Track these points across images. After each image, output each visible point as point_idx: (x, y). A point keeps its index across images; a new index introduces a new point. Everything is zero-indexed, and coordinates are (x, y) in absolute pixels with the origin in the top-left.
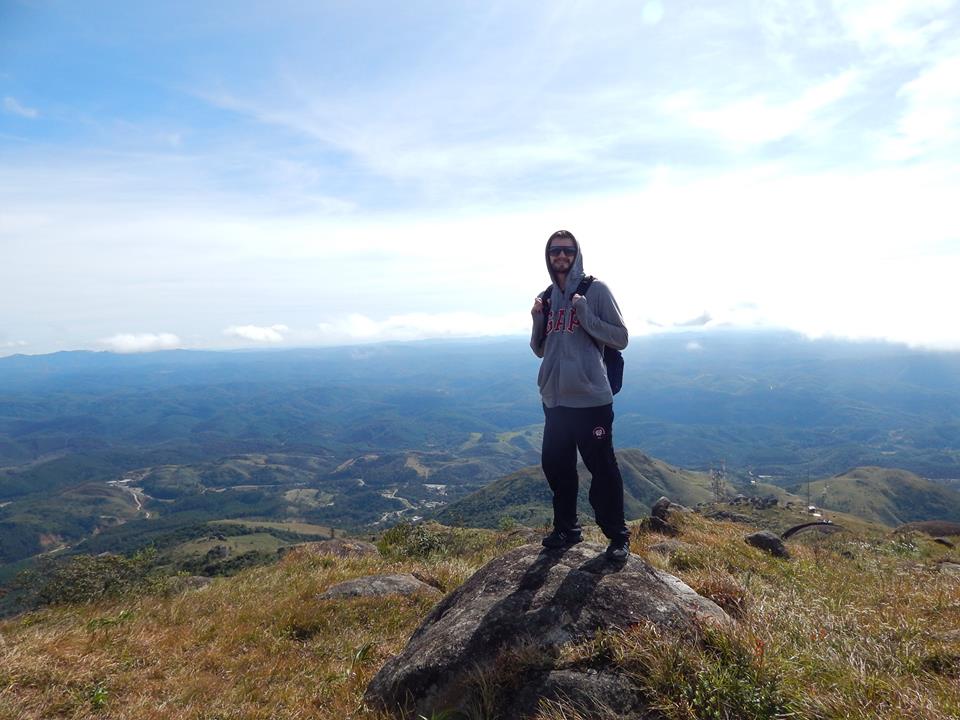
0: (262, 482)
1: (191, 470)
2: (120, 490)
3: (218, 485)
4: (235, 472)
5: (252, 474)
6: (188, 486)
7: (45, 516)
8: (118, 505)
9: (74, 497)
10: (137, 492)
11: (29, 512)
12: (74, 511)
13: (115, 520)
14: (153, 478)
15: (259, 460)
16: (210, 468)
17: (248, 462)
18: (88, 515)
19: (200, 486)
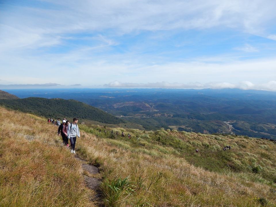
0: (272, 133)
1: (247, 124)
2: (226, 124)
3: (256, 130)
4: (262, 127)
5: (269, 130)
6: (246, 128)
7: (207, 126)
8: (224, 128)
9: (214, 123)
10: (231, 126)
11: (203, 124)
12: (213, 127)
13: (223, 132)
14: (236, 123)
15: (273, 126)
16: (254, 125)
17: (268, 126)
18: (216, 128)
19: (250, 129)
